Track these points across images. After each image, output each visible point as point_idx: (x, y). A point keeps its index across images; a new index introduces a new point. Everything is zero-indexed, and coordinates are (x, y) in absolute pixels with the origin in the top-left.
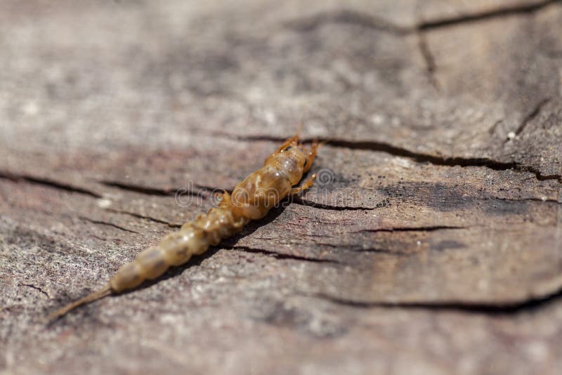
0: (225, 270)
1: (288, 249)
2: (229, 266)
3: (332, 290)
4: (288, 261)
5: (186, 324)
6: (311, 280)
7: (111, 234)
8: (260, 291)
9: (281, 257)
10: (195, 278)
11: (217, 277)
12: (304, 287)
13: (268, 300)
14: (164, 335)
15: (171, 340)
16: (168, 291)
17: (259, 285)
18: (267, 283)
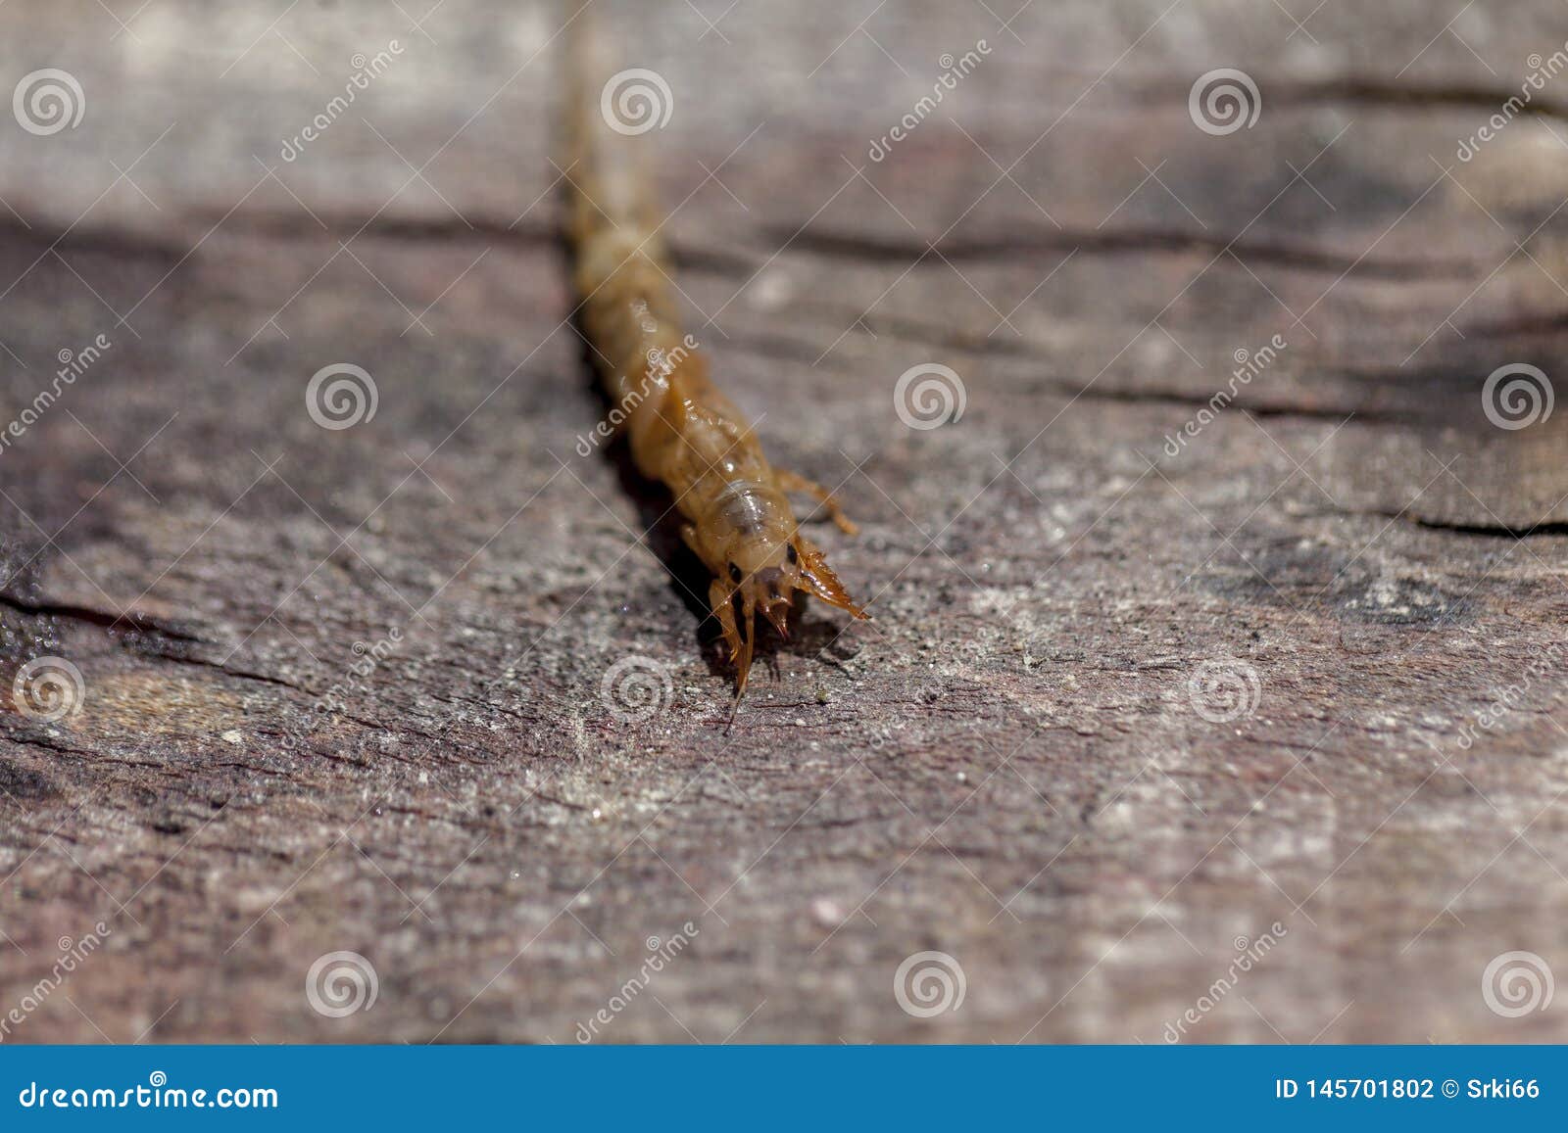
0: (1122, 458)
1: (1282, 389)
2: (1134, 445)
3: (1414, 496)
4: (1291, 424)
5: (1042, 613)
6: (1354, 470)
7: (800, 377)
8: (1225, 509)
9: (1267, 412)
10: (1044, 483)
11: (1105, 478)
12: (1340, 492)
13: (1249, 533)
14: (984, 644)
15: (1009, 654)
16: (978, 526)
17: (1219, 493)
18: (1241, 488)
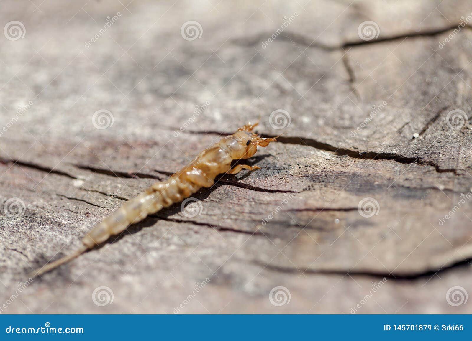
0: (176, 239)
1: (228, 223)
2: (179, 236)
3: (264, 258)
4: (229, 233)
5: (142, 283)
6: (246, 249)
7: (83, 208)
8: (204, 257)
9: (222, 229)
10: (151, 245)
11: (169, 245)
12: (241, 254)
13: (210, 265)
14: (123, 292)
15: (129, 297)
16: (128, 256)
17: (203, 252)
18: (210, 251)
